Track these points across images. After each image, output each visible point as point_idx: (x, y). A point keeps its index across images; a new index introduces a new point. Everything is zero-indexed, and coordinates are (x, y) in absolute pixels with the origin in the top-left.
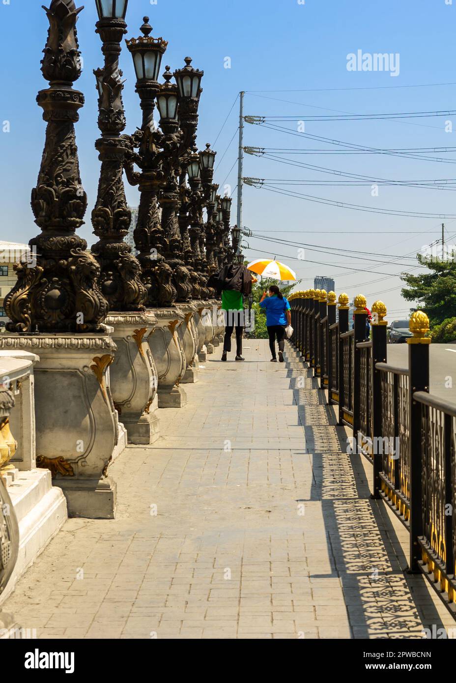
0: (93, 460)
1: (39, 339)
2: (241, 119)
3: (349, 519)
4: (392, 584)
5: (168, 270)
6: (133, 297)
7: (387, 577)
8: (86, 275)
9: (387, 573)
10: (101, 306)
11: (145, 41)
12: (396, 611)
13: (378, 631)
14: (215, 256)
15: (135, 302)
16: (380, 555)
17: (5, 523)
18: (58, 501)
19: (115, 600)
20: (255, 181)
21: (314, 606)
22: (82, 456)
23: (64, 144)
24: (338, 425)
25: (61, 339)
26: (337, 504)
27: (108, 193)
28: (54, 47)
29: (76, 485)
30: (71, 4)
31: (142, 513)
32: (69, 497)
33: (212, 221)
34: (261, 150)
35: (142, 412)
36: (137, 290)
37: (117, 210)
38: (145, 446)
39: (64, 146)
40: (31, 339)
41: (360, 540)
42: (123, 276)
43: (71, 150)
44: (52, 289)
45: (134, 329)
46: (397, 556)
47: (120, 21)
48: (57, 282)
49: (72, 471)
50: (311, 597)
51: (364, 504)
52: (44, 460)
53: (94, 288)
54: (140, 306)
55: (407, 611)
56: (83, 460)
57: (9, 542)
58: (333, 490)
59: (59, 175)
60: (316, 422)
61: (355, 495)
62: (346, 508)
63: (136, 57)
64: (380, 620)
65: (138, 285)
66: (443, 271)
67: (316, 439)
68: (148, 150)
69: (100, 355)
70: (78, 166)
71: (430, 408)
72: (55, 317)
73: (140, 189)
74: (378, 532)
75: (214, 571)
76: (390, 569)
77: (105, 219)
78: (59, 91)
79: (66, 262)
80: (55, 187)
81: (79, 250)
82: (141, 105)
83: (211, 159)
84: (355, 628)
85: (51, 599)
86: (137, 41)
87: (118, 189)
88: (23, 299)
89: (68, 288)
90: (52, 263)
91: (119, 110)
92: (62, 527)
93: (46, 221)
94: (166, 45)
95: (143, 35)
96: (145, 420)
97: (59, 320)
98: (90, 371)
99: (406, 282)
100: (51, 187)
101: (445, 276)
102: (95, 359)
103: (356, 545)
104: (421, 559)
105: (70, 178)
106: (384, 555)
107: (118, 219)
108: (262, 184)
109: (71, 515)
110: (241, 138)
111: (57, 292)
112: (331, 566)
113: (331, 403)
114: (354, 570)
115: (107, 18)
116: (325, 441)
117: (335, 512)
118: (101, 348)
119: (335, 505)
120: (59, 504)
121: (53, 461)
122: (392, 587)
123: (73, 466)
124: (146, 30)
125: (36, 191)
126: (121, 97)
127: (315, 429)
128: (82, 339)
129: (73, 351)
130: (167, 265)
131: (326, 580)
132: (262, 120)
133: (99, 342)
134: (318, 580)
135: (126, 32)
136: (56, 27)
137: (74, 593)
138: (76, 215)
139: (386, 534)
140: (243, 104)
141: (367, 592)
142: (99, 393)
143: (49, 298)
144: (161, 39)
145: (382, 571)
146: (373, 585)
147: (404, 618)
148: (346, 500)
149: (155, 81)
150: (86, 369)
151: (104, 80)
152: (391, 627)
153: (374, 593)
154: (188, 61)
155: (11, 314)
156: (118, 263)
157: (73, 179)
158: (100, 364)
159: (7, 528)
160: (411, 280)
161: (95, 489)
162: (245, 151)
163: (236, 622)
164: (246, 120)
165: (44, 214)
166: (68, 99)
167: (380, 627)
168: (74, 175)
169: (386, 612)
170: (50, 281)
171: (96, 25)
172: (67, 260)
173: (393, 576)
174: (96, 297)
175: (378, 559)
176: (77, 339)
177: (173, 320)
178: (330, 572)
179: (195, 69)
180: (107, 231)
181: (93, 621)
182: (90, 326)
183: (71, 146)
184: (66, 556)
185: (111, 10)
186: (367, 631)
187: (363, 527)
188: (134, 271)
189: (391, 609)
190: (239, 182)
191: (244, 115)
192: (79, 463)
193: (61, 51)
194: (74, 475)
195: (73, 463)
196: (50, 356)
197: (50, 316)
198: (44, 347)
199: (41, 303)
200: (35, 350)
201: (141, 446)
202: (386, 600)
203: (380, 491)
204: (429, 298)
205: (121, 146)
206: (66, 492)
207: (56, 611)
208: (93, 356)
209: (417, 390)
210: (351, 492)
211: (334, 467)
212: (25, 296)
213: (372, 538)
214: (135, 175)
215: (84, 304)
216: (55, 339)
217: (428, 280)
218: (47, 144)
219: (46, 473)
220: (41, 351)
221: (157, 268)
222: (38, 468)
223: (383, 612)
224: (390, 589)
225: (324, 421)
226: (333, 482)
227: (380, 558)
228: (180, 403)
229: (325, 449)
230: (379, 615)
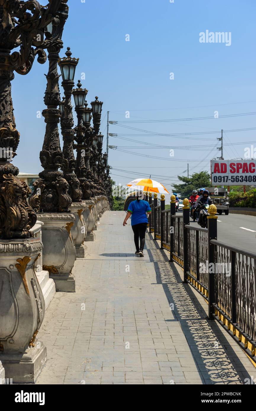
0: (66, 267)
1: (44, 215)
2: (108, 122)
3: (176, 293)
4: (202, 325)
5: (88, 184)
6: (77, 196)
7: (199, 321)
8: (63, 188)
9: (199, 319)
10: (70, 201)
11: (79, 90)
12: (208, 338)
13: (202, 348)
14: (101, 177)
15: (78, 198)
16: (194, 310)
17: (40, 301)
18: (52, 285)
19: (83, 332)
20: (114, 147)
21: (171, 335)
22: (62, 265)
23: (54, 132)
24: (160, 249)
25: (53, 215)
26: (169, 285)
27: (67, 153)
28: (49, 91)
29: (59, 278)
30: (57, 73)
31: (86, 289)
32: (57, 283)
33: (100, 163)
34: (116, 135)
35: (81, 244)
36: (79, 193)
37: (70, 160)
38: (82, 258)
39: (54, 133)
40: (40, 215)
41: (183, 303)
42: (73, 187)
43: (57, 135)
44: (49, 194)
45: (78, 209)
46: (201, 311)
47: (71, 81)
48: (51, 191)
49: (58, 272)
50: (168, 331)
51: (180, 285)
52: (45, 267)
53: (67, 193)
54: (80, 200)
55: (212, 338)
56: (62, 267)
57: (42, 310)
58: (166, 279)
59: (51, 146)
60: (151, 248)
61: (176, 281)
62: (173, 288)
63: (75, 97)
64: (202, 343)
65: (79, 191)
66: (188, 183)
67: (153, 256)
68: (80, 135)
69: (69, 222)
70: (59, 142)
71: (218, 246)
72: (50, 206)
73: (77, 151)
74: (190, 299)
75: (123, 317)
76: (200, 317)
77: (65, 163)
78: (52, 110)
79: (54, 183)
80: (50, 150)
81: (60, 177)
82: (77, 116)
83: (101, 138)
84: (191, 347)
85: (54, 331)
86: (76, 90)
87: (71, 151)
88: (37, 198)
89: (56, 193)
90: (49, 183)
91: (71, 118)
92: (54, 296)
93: (46, 165)
94: (87, 91)
95: (78, 88)
96: (82, 248)
97: (52, 207)
98: (65, 229)
99: (174, 187)
100: (48, 151)
101: (190, 185)
102: (67, 224)
103: (182, 305)
104: (214, 313)
105: (56, 147)
106: (195, 310)
107: (71, 164)
108: (116, 148)
109: (57, 291)
110: (108, 130)
111: (51, 195)
112: (174, 316)
113: (155, 239)
114: (184, 318)
115: (66, 80)
116: (157, 256)
117: (169, 289)
118: (70, 219)
119: (168, 286)
120: (53, 286)
121: (49, 267)
122: (203, 326)
123: (58, 269)
124: (79, 86)
125: (42, 152)
126: (72, 113)
127: (151, 251)
128: (62, 215)
129: (57, 220)
130: (88, 182)
131: (173, 322)
132: (116, 123)
133: (69, 216)
134: (170, 322)
135: (74, 86)
136: (50, 83)
137: (64, 328)
138: (58, 162)
139: (194, 300)
140: (109, 117)
141: (192, 329)
142: (69, 238)
143: (47, 198)
144: (85, 89)
145: (196, 318)
146: (194, 325)
147: (212, 342)
148: (172, 284)
149: (83, 106)
150: (63, 228)
151: (65, 106)
152: (207, 347)
153: (195, 329)
154: (97, 98)
155: (32, 205)
156: (71, 182)
157: (57, 147)
158: (69, 226)
159: (41, 303)
160: (176, 186)
161: (67, 279)
162: (110, 135)
163: (138, 343)
164: (110, 123)
165: (45, 162)
166: (55, 113)
167: (203, 346)
168: (58, 145)
169: (204, 339)
170: (48, 190)
171: (62, 83)
172: (55, 181)
173: (202, 320)
174: (67, 197)
175: (193, 312)
176: (60, 215)
177: (90, 205)
178: (174, 319)
179: (100, 101)
180: (66, 168)
181: (75, 342)
182: (65, 210)
183: (57, 133)
184: (58, 310)
185: (68, 77)
186: (197, 349)
187: (183, 297)
188: (78, 185)
189: (205, 337)
190: (107, 147)
191: (109, 121)
192: (61, 268)
193: (53, 93)
194: (58, 273)
195: (58, 268)
196: (48, 222)
197: (48, 205)
198: (46, 219)
199: (44, 200)
200: (42, 220)
201: (81, 258)
202: (202, 332)
203: (187, 280)
204: (183, 194)
205: (72, 133)
206: (55, 281)
207: (57, 337)
208: (66, 222)
209: (212, 239)
210: (174, 280)
211: (164, 268)
212: (37, 197)
213: (188, 302)
214: (75, 145)
215: (62, 200)
216: (50, 215)
217: (182, 186)
218: (46, 133)
219: (46, 273)
220: (44, 220)
221: (84, 183)
222: (43, 271)
223: (202, 338)
224: (202, 327)
225: (154, 247)
226: (165, 275)
227: (194, 311)
228: (93, 239)
229: (158, 260)
230: (200, 340)
